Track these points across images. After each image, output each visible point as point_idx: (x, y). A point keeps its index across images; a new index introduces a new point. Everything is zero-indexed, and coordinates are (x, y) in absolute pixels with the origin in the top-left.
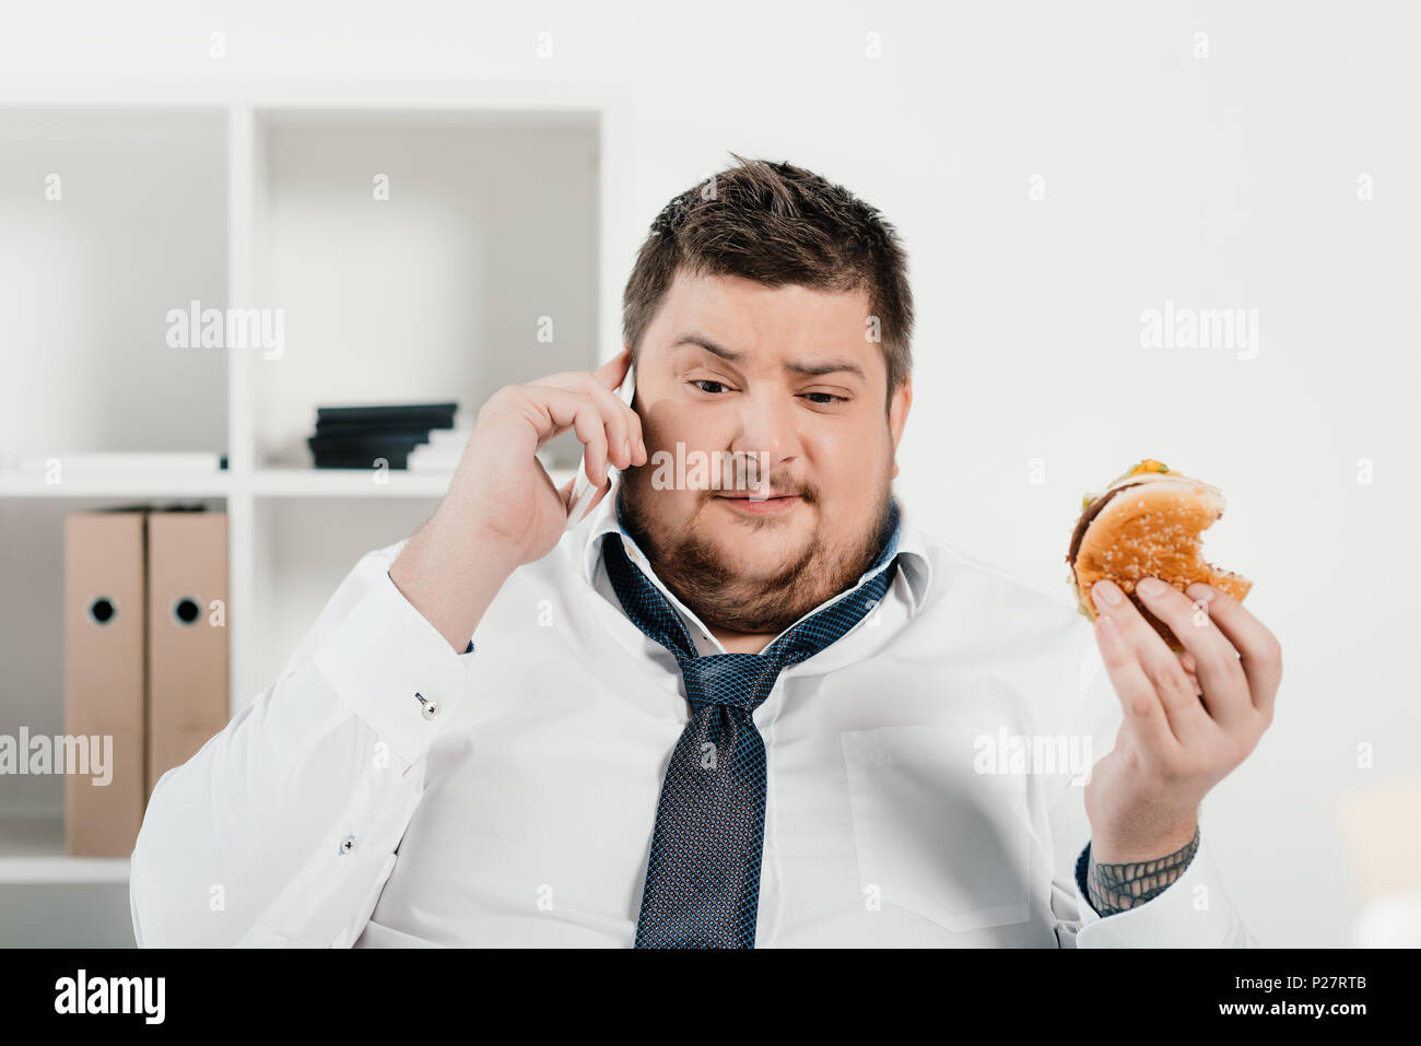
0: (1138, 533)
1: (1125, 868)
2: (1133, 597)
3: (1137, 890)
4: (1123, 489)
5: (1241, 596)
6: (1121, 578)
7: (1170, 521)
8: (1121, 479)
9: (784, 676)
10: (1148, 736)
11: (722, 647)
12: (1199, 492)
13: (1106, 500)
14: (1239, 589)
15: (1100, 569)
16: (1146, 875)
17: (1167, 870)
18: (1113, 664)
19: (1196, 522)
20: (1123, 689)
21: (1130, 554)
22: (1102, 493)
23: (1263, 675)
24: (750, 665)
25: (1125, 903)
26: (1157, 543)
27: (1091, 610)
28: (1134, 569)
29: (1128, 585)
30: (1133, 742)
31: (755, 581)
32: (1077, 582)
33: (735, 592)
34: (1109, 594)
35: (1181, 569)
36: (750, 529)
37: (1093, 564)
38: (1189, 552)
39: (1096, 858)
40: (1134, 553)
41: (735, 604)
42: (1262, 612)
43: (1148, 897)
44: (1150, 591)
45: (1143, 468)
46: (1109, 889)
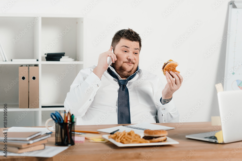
0: (170, 67)
1: (166, 100)
2: (169, 73)
3: (167, 102)
4: (169, 62)
5: (179, 73)
6: (168, 71)
7: (174, 66)
8: (168, 61)
9: (128, 82)
10: (170, 86)
11: (122, 79)
12: (176, 63)
13: (167, 63)
14: (179, 72)
15: (166, 70)
16: (168, 100)
17: (169, 100)
18: (167, 79)
19: (176, 66)
20: (168, 81)
21: (169, 69)
22: (167, 62)
23: (181, 81)
24: (125, 81)
25: (165, 103)
26: (172, 68)
27: (165, 74)
28: (170, 70)
29: (169, 72)
30: (168, 86)
31: (127, 71)
32: (163, 71)
33: (125, 73)
34: (167, 72)
35: (174, 70)
36: (129, 66)
37: (165, 69)
38: (175, 69)
39: (163, 99)
40: (170, 68)
41: (125, 74)
42: (181, 74)
43: (168, 103)
44: (171, 72)
45: (170, 60)
46: (164, 102)
